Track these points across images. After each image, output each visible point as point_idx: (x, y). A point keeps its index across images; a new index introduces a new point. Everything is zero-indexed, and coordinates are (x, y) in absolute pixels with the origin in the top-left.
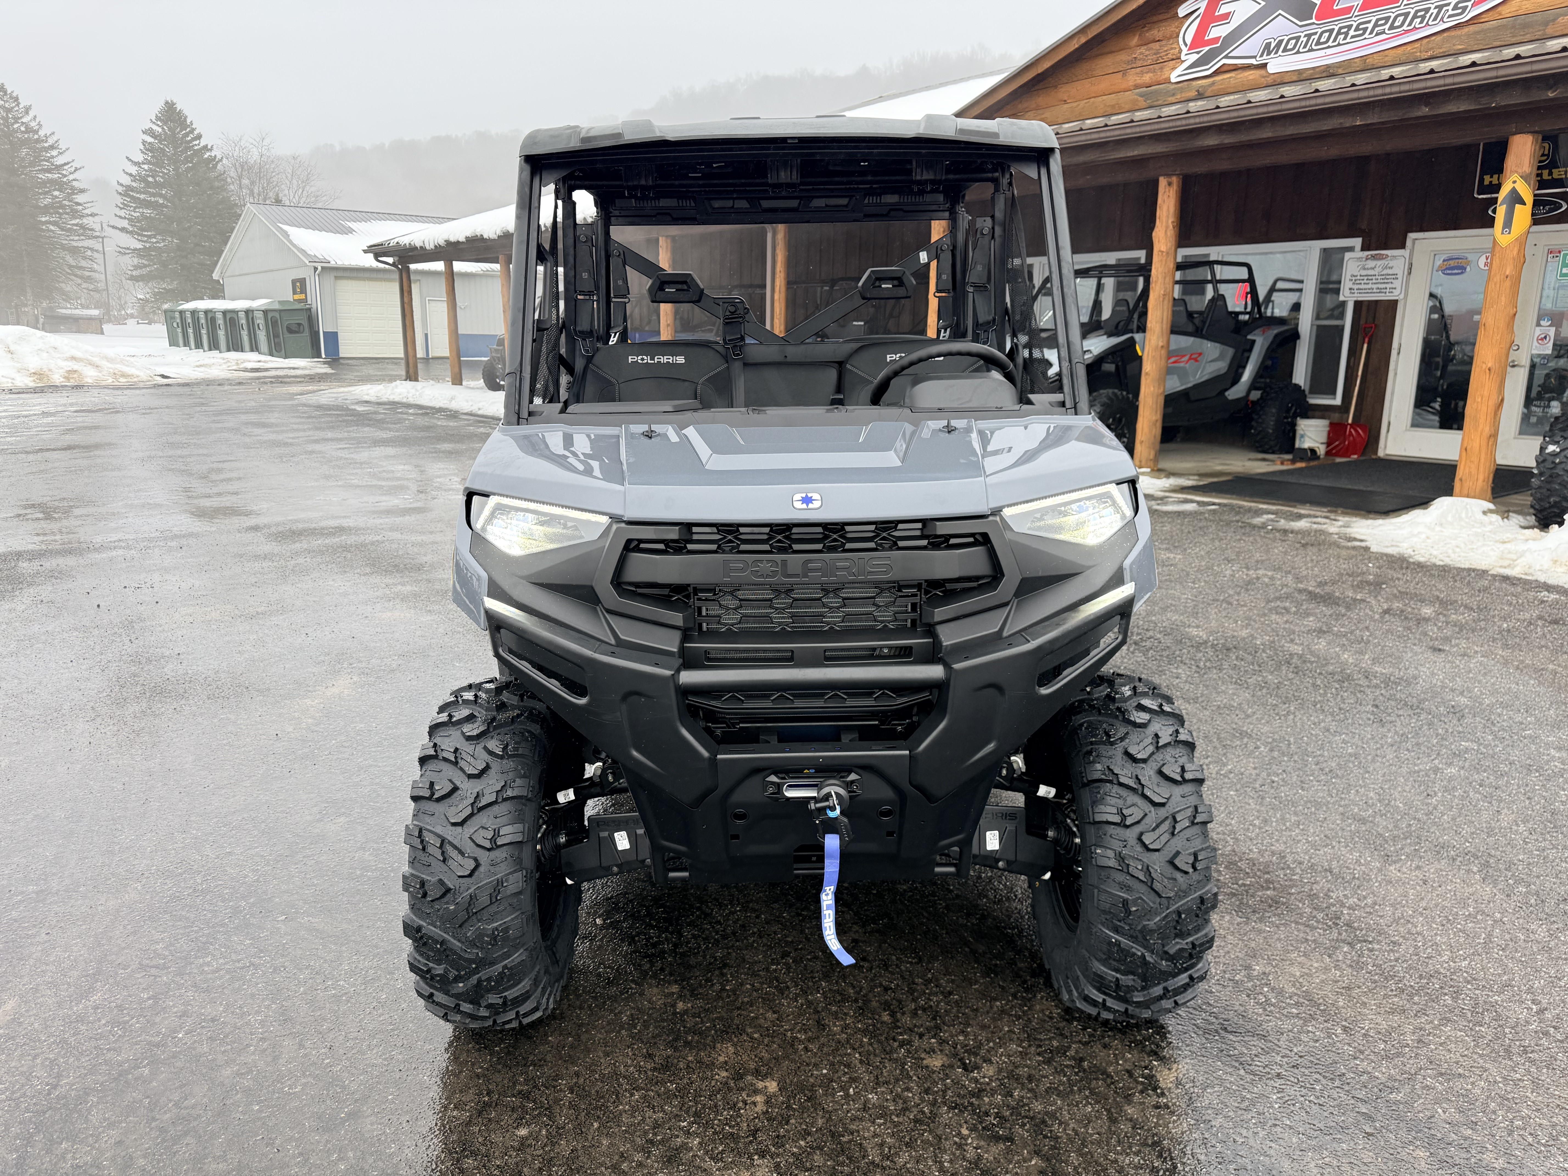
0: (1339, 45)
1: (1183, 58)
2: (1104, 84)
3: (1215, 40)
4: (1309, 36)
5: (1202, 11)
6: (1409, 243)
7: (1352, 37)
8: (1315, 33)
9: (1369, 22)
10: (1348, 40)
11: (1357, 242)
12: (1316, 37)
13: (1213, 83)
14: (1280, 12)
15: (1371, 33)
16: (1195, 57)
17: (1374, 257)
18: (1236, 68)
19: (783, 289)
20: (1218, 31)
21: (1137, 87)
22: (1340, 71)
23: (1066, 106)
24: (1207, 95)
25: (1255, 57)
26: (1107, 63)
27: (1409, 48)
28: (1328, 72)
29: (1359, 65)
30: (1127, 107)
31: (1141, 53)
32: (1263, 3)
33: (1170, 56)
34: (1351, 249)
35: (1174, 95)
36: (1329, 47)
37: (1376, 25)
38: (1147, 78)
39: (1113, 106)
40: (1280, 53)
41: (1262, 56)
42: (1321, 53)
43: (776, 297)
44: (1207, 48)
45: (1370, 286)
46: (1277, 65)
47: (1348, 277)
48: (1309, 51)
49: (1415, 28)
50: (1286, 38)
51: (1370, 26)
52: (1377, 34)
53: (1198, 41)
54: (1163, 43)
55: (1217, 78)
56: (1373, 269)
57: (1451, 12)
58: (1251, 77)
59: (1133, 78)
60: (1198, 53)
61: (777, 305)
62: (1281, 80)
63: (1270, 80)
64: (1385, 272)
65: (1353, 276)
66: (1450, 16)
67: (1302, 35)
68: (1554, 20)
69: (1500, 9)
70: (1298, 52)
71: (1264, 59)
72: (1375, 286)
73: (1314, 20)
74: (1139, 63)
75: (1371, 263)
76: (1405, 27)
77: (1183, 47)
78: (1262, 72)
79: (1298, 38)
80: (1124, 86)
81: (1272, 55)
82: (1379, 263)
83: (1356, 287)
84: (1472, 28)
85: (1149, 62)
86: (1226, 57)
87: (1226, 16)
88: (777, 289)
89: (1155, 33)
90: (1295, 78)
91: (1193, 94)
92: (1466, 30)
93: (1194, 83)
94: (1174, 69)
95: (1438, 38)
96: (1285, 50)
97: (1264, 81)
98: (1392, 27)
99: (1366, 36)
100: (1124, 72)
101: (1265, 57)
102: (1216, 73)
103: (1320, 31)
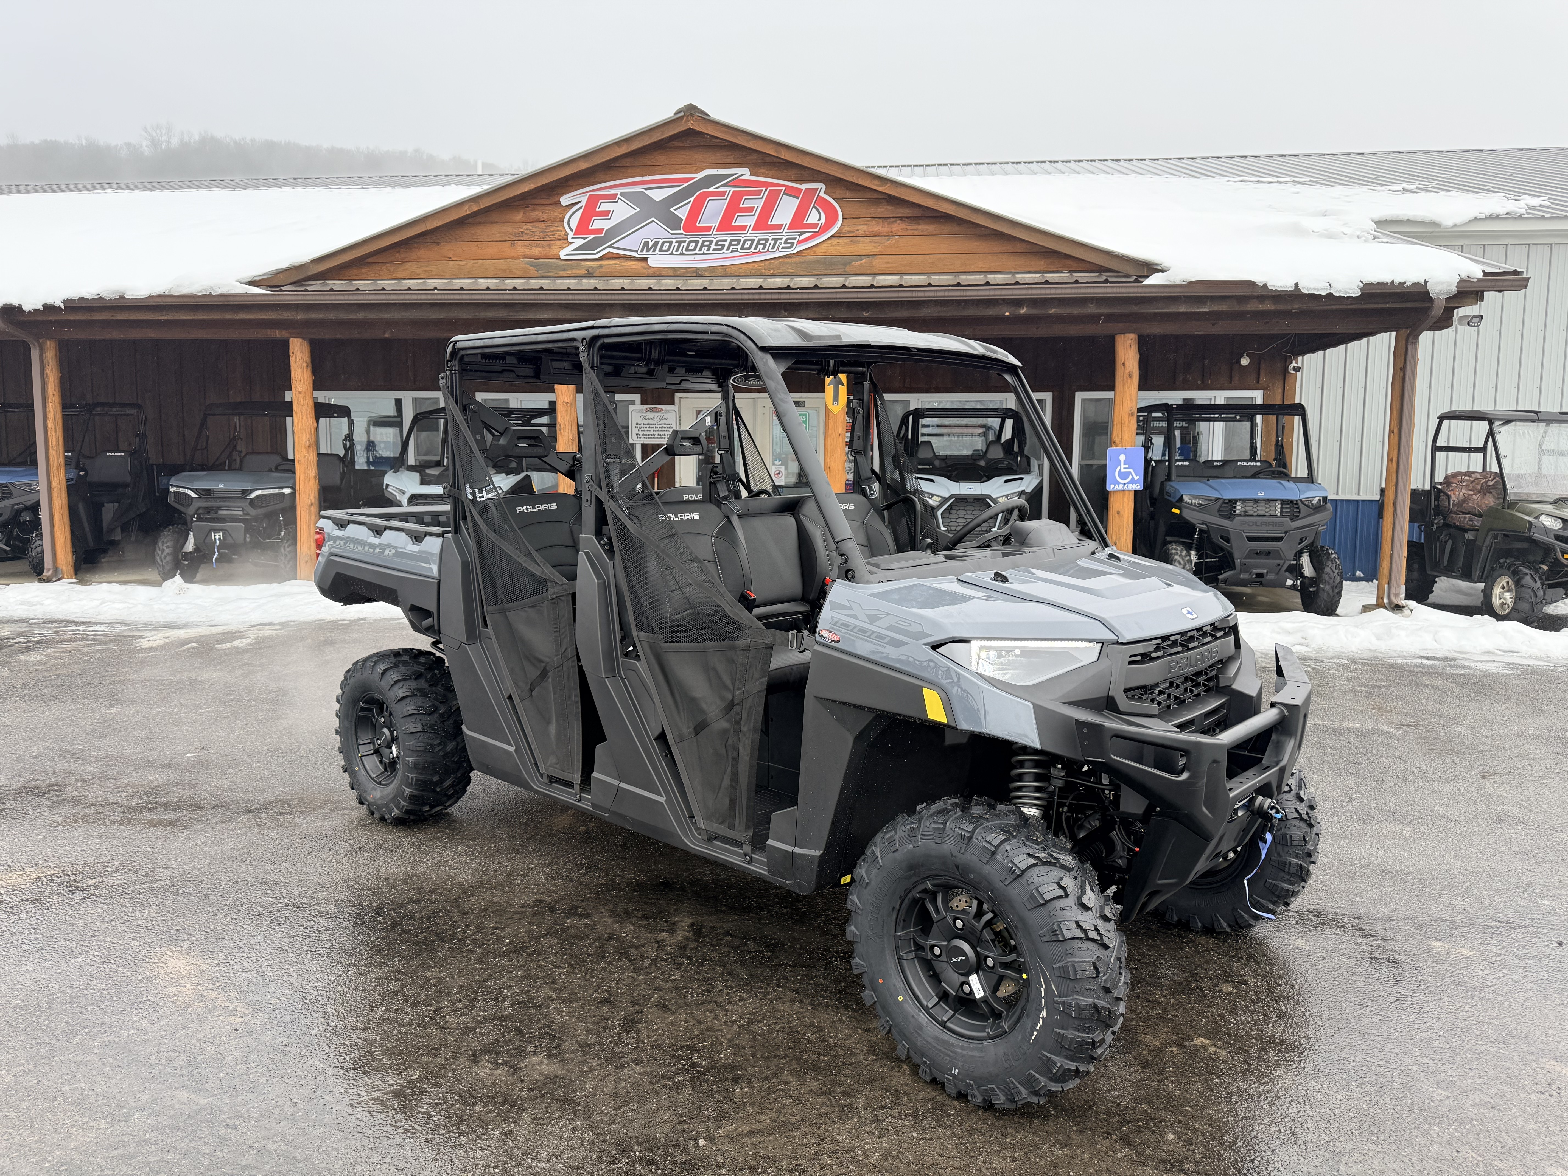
0: (704, 254)
1: (570, 240)
2: (492, 249)
3: (600, 231)
4: (680, 243)
5: (583, 204)
6: (676, 400)
7: (714, 250)
8: (685, 242)
9: (725, 241)
10: (711, 251)
11: (637, 397)
12: (686, 244)
13: (601, 266)
14: (653, 219)
15: (728, 249)
16: (580, 242)
17: (652, 410)
18: (618, 257)
19: (59, 415)
20: (598, 224)
21: (525, 257)
22: (707, 274)
23: (451, 263)
24: (595, 275)
25: (637, 251)
26: (494, 231)
27: (756, 265)
28: (698, 273)
29: (720, 272)
30: (519, 273)
31: (527, 229)
32: (638, 210)
33: (556, 236)
34: (633, 402)
35: (564, 270)
36: (696, 254)
37: (730, 244)
38: (536, 251)
39: (504, 271)
40: (657, 251)
41: (642, 251)
42: (691, 258)
43: (50, 424)
44: (592, 236)
45: (652, 433)
46: (656, 260)
47: (634, 425)
48: (681, 254)
49: (759, 252)
50: (661, 241)
51: (727, 244)
52: (732, 251)
53: (583, 228)
54: (549, 224)
55: (605, 262)
56: (652, 419)
57: (783, 245)
58: (634, 267)
59: (521, 249)
60: (584, 238)
61: (52, 434)
62: (659, 273)
63: (650, 272)
64: (662, 422)
65: (637, 424)
66: (783, 248)
67: (674, 241)
68: (850, 263)
69: (814, 249)
70: (672, 254)
71: (644, 254)
72: (656, 433)
73: (682, 231)
74: (527, 238)
75: (650, 415)
76: (752, 250)
77: (568, 231)
78: (643, 264)
79: (671, 243)
80: (513, 254)
81: (651, 252)
82: (657, 414)
83: (641, 433)
84: (798, 259)
85: (536, 238)
86: (610, 246)
87: (606, 213)
88: (51, 415)
89: (538, 214)
90: (671, 274)
91: (582, 272)
92: (794, 259)
93: (583, 263)
94: (562, 248)
95: (777, 262)
96: (661, 250)
97: (646, 272)
98: (742, 248)
99: (724, 250)
100: (513, 243)
101: (644, 252)
102: (602, 258)
103: (688, 240)
